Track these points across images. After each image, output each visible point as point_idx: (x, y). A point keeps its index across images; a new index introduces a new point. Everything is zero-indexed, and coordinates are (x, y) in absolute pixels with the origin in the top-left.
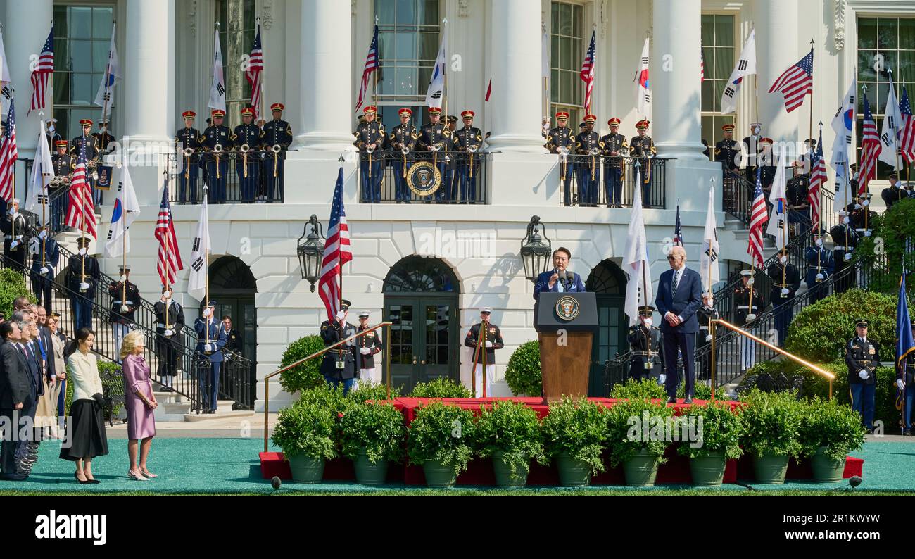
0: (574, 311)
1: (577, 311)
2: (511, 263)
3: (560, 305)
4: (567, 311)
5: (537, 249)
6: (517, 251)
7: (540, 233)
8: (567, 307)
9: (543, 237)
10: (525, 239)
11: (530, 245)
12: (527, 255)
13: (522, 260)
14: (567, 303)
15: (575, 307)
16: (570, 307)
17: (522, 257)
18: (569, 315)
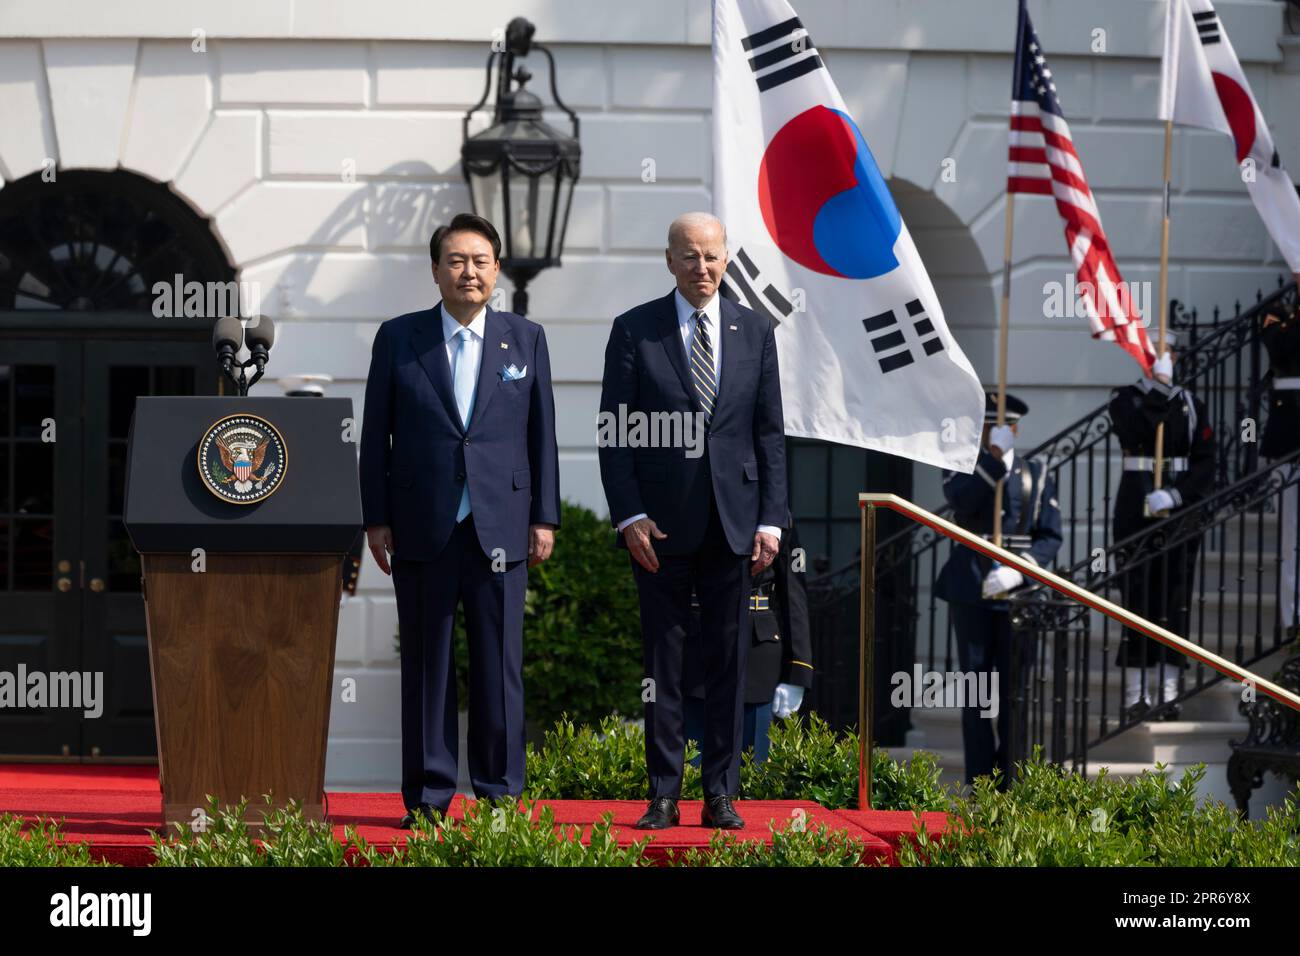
0: (267, 473)
1: (276, 472)
2: (419, 202)
3: (214, 450)
4: (243, 472)
5: (523, 147)
6: (447, 156)
7: (538, 86)
8: (243, 453)
9: (547, 99)
10: (479, 107)
11: (497, 134)
12: (484, 173)
13: (464, 188)
14: (241, 437)
15: (271, 455)
16: (253, 454)
17: (468, 179)
18: (249, 486)
